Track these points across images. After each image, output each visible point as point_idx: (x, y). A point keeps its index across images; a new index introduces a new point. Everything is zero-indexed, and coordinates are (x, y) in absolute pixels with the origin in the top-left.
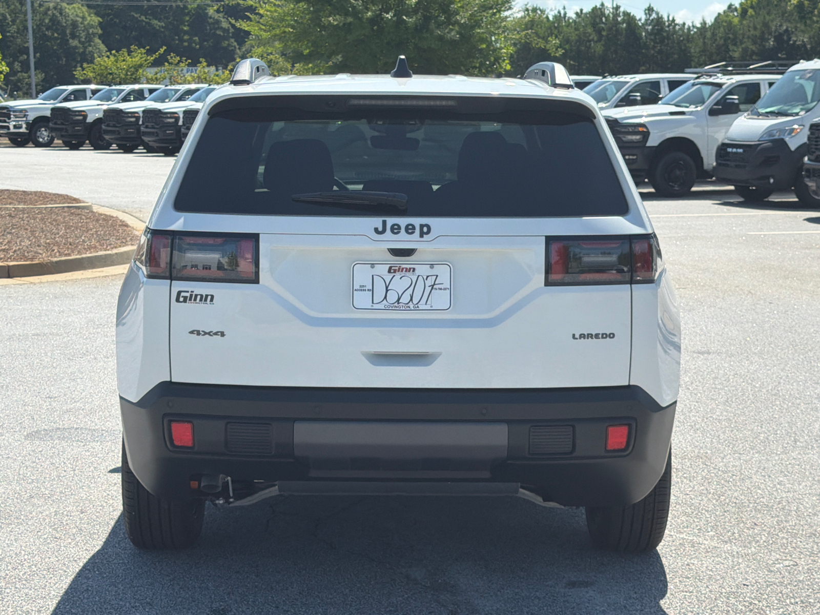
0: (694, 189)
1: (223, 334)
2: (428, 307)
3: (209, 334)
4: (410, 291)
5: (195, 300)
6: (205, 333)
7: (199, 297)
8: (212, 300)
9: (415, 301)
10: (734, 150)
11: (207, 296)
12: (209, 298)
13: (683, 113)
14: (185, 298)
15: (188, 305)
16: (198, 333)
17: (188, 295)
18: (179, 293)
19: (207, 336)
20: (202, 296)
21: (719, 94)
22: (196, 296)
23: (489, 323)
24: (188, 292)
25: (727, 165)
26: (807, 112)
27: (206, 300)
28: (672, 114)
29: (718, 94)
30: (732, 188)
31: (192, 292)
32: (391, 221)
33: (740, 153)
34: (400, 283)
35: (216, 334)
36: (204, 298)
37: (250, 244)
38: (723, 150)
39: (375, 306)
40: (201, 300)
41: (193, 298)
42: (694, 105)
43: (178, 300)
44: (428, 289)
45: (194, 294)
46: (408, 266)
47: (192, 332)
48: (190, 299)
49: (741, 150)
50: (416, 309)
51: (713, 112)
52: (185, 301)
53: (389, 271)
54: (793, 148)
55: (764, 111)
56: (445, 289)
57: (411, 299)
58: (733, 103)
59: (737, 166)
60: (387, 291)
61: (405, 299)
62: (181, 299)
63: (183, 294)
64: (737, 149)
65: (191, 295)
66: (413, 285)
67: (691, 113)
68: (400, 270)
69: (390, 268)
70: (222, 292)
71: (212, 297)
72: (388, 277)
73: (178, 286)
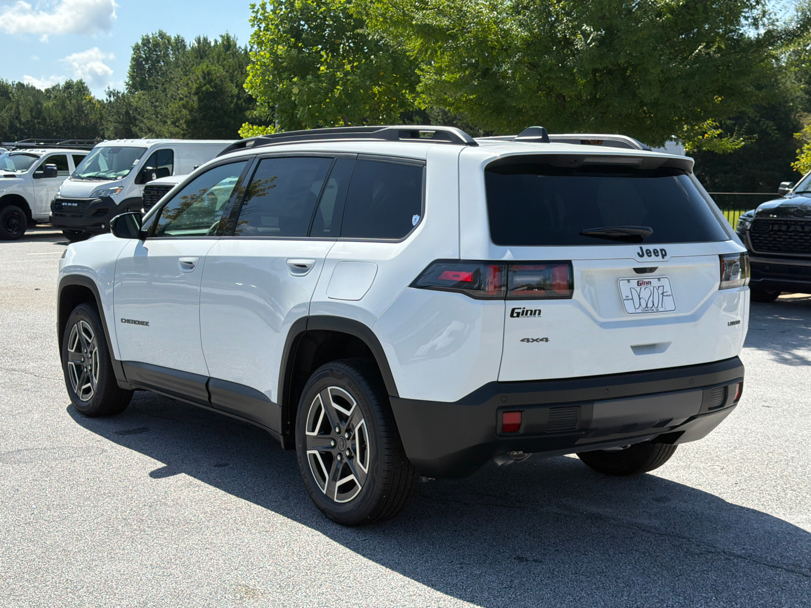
0: (26, 233)
1: (547, 340)
2: (663, 309)
3: (536, 340)
4: (651, 299)
5: (526, 314)
6: (534, 340)
7: (529, 312)
8: (539, 314)
9: (656, 306)
10: (69, 204)
11: (535, 311)
12: (537, 312)
13: (13, 176)
14: (518, 314)
15: (521, 319)
16: (528, 340)
17: (520, 311)
18: (513, 310)
19: (535, 342)
20: (532, 311)
21: (38, 163)
22: (527, 311)
23: (694, 318)
24: (520, 308)
25: (65, 216)
26: (123, 177)
27: (535, 314)
28: (6, 176)
29: (36, 163)
30: (61, 232)
31: (524, 308)
32: (645, 247)
33: (75, 206)
34: (645, 293)
35: (542, 340)
36: (533, 313)
37: (566, 269)
38: (57, 205)
39: (638, 311)
40: (531, 314)
41: (525, 313)
42: (19, 169)
43: (512, 316)
44: (661, 296)
45: (525, 310)
46: (647, 280)
47: (523, 340)
48: (522, 315)
49: (76, 205)
50: (658, 311)
51: (36, 176)
52: (518, 316)
53: (638, 285)
54: (117, 203)
55: (85, 175)
56: (670, 295)
57: (653, 305)
58: (53, 169)
59: (72, 216)
60: (640, 299)
61: (650, 305)
62: (515, 315)
63: (516, 311)
64: (72, 203)
65: (523, 311)
66: (652, 294)
67: (20, 176)
68: (643, 283)
69: (638, 282)
70: (547, 307)
71: (540, 311)
72: (638, 289)
73: (512, 304)
